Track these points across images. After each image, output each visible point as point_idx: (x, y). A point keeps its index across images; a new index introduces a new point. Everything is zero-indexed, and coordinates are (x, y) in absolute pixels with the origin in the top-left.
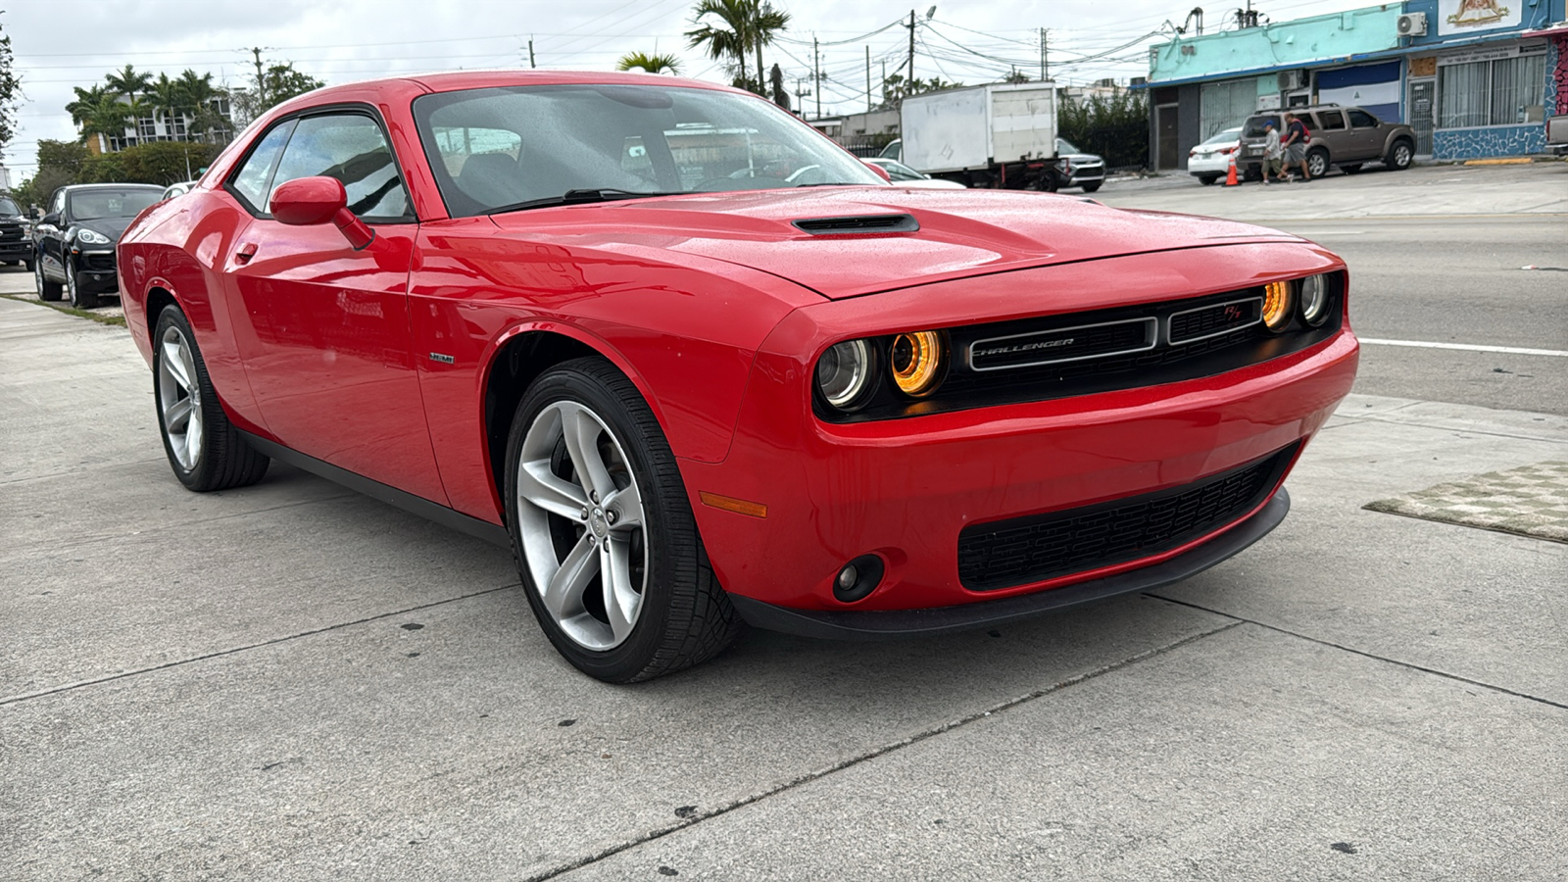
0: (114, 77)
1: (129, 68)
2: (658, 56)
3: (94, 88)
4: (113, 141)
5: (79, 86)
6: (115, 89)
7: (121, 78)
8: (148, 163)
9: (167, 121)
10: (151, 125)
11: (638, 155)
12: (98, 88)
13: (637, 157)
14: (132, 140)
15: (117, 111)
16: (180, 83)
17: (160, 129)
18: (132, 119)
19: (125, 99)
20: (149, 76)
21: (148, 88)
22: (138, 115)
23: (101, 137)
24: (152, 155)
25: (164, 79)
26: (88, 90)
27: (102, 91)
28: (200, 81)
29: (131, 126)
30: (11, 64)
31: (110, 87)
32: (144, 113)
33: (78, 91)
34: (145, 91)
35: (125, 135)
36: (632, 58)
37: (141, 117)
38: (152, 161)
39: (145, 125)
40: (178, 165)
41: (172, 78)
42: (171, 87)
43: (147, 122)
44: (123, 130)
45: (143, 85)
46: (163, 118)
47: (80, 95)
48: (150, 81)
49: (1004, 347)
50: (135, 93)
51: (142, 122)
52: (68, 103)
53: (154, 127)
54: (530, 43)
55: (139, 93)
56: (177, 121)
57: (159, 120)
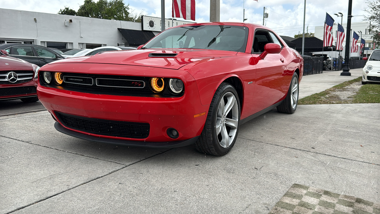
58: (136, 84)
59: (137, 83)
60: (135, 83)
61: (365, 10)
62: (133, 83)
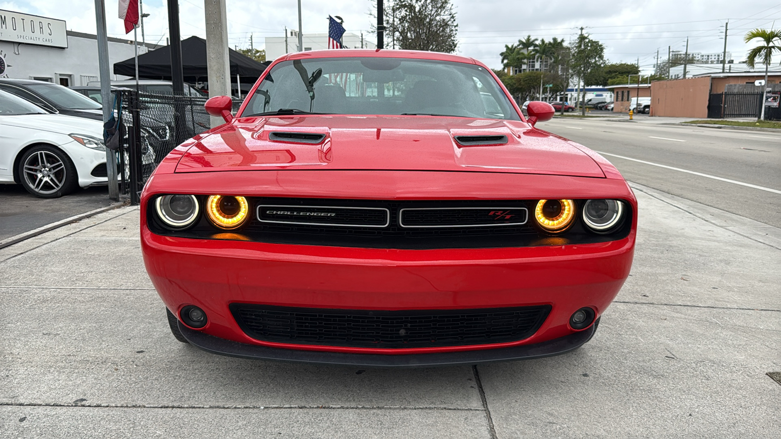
0: (521, 41)
1: (529, 36)
2: (773, 30)
3: (513, 46)
4: (516, 71)
5: (507, 45)
6: (521, 46)
7: (524, 41)
8: (524, 81)
9: (541, 62)
10: (533, 63)
11: (760, 85)
12: (514, 46)
13: (759, 86)
14: (524, 70)
15: (520, 56)
16: (550, 43)
17: (537, 65)
18: (525, 61)
19: (525, 52)
20: (536, 40)
21: (536, 46)
22: (529, 58)
23: (511, 68)
24: (527, 77)
25: (543, 41)
26: (510, 46)
27: (516, 47)
28: (559, 43)
29: (525, 64)
30: (456, 36)
31: (519, 45)
32: (531, 58)
33: (507, 46)
34: (534, 47)
35: (521, 67)
36: (754, 32)
37: (530, 60)
38: (526, 80)
39: (531, 63)
40: (537, 82)
41: (547, 41)
42: (546, 45)
43: (532, 62)
44: (521, 65)
45: (533, 44)
46: (539, 60)
47: (507, 49)
48: (537, 43)
49: (288, 211)
50: (529, 48)
51: (530, 62)
52: (501, 53)
53: (534, 65)
54: (727, 24)
55: (531, 48)
56: (546, 62)
57: (537, 61)
58: (500, 215)
59: (502, 214)
60: (497, 214)
61: (371, 14)
62: (491, 213)
